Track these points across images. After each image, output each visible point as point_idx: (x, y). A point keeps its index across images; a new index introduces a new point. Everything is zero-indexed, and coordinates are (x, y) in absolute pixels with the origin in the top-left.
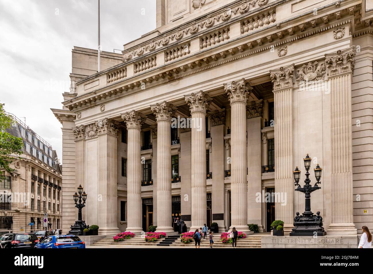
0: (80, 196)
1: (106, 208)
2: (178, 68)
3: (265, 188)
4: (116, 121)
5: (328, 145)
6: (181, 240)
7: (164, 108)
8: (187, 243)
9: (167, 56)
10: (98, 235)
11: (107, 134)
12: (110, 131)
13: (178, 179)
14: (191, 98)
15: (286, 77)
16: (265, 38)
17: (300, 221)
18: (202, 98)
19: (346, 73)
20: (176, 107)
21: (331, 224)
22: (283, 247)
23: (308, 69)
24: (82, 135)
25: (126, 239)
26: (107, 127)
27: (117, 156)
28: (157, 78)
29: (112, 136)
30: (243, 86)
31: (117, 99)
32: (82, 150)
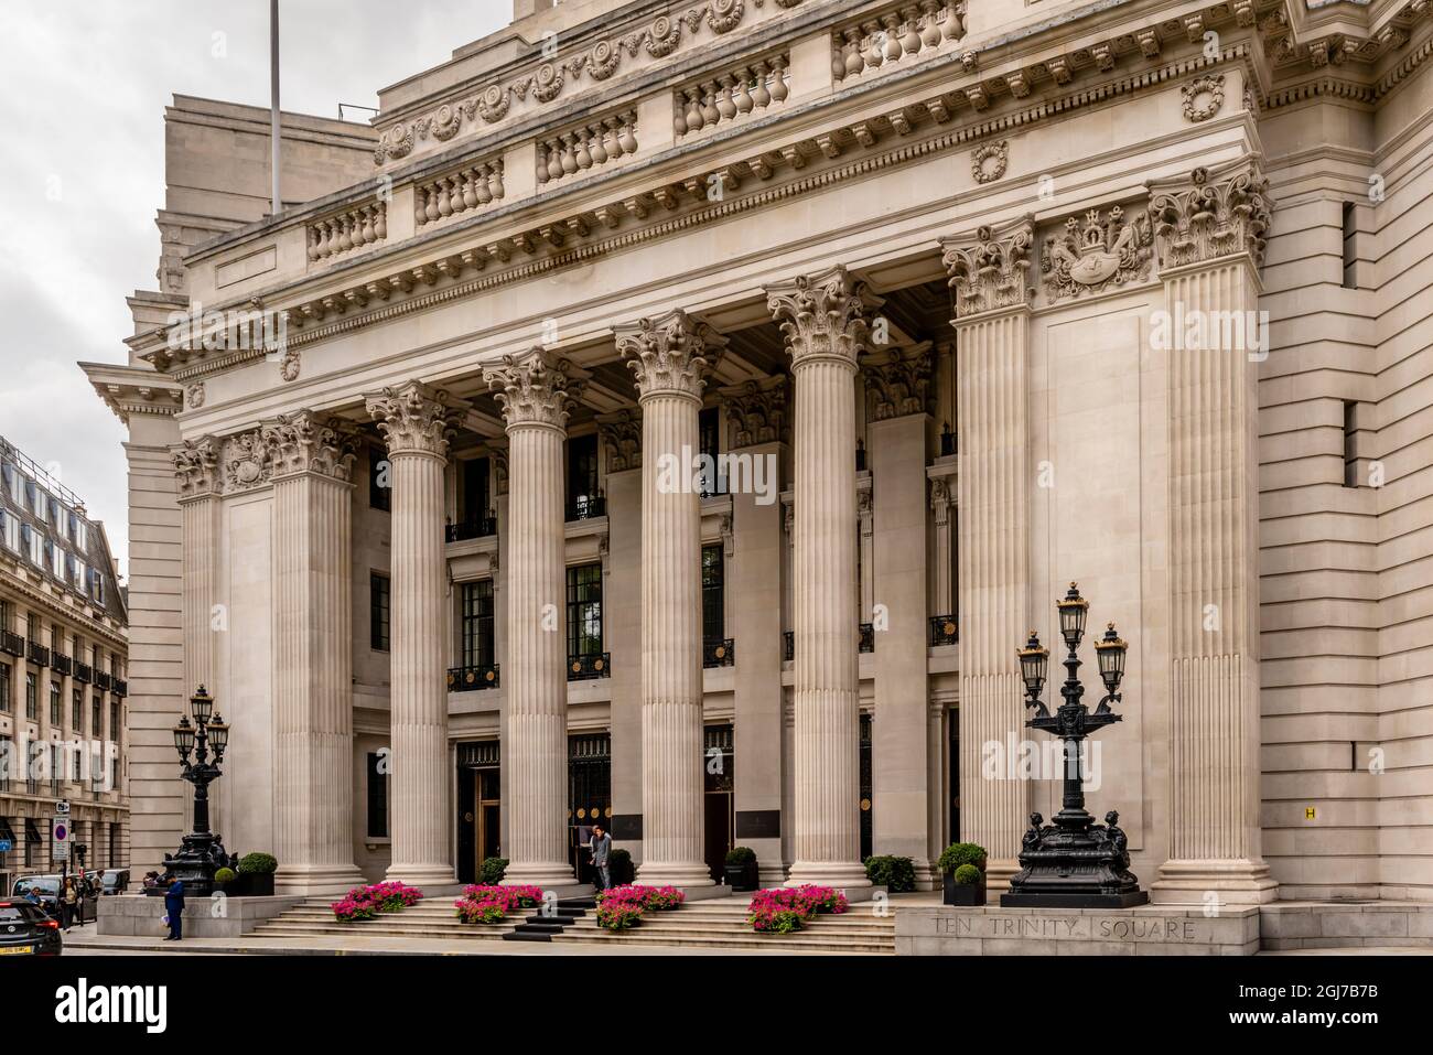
0: (202, 732)
1: (307, 783)
2: (586, 214)
3: (941, 706)
4: (346, 420)
5: (1160, 545)
6: (595, 918)
7: (533, 374)
8: (620, 930)
9: (546, 159)
10: (273, 894)
11: (308, 474)
12: (323, 464)
13: (599, 665)
14: (638, 336)
15: (1004, 265)
16: (921, 108)
17: (1043, 850)
18: (681, 340)
19: (1227, 260)
20: (585, 369)
21: (1170, 862)
22: (975, 949)
23: (1085, 238)
24: (208, 477)
25: (385, 911)
26: (309, 446)
27: (353, 564)
28: (507, 251)
29: (330, 482)
30: (838, 295)
31: (346, 330)
32: (210, 541)
